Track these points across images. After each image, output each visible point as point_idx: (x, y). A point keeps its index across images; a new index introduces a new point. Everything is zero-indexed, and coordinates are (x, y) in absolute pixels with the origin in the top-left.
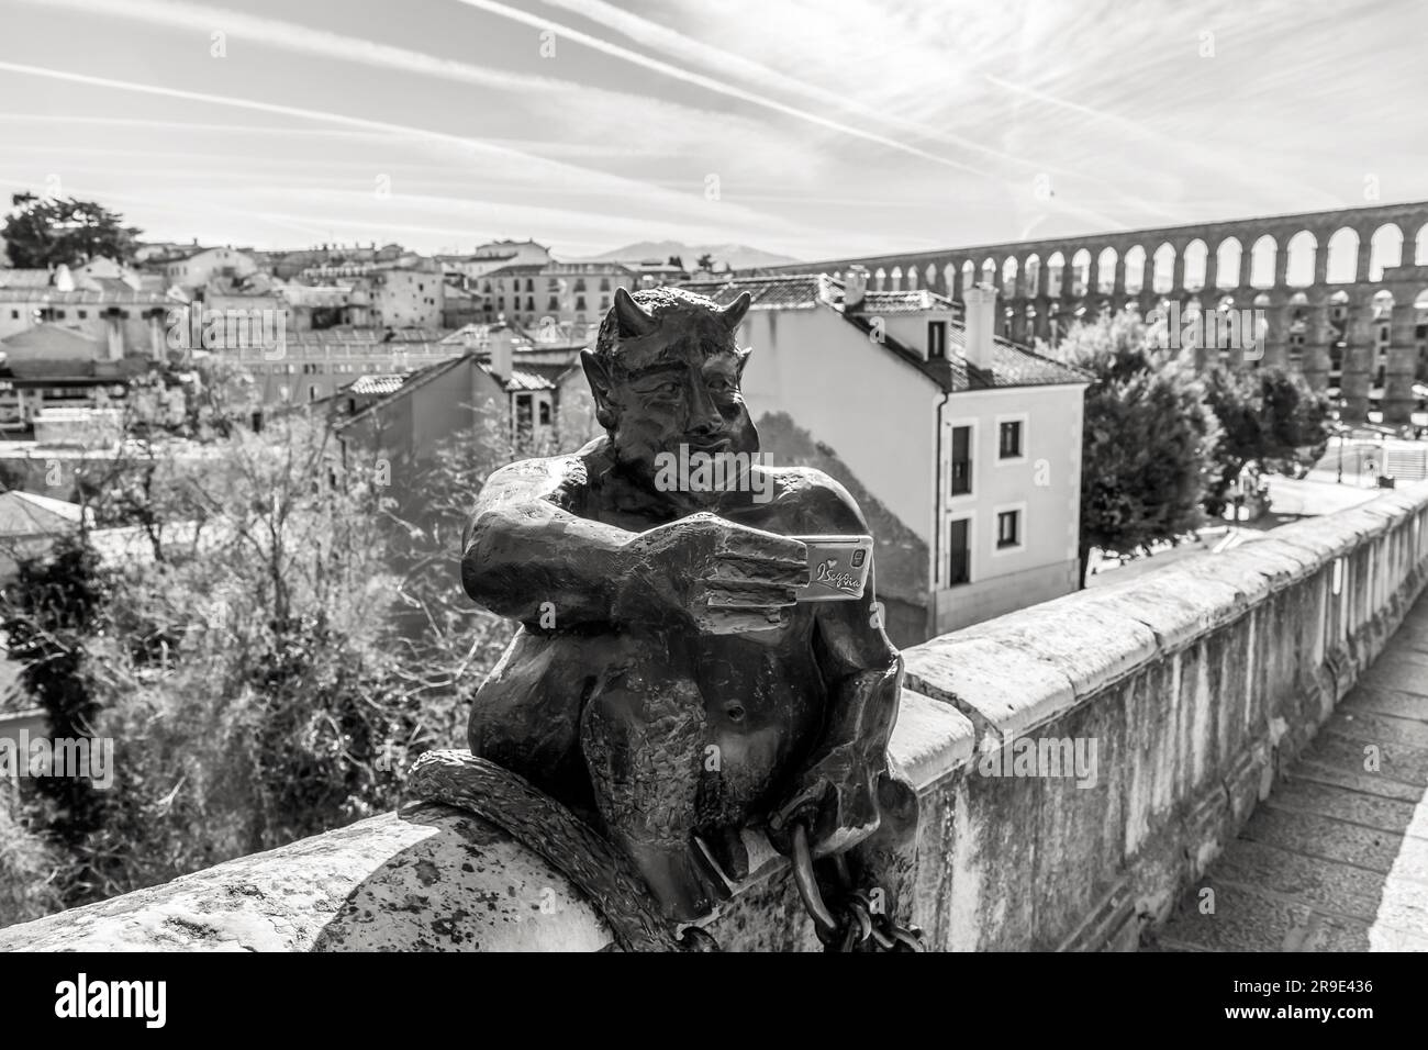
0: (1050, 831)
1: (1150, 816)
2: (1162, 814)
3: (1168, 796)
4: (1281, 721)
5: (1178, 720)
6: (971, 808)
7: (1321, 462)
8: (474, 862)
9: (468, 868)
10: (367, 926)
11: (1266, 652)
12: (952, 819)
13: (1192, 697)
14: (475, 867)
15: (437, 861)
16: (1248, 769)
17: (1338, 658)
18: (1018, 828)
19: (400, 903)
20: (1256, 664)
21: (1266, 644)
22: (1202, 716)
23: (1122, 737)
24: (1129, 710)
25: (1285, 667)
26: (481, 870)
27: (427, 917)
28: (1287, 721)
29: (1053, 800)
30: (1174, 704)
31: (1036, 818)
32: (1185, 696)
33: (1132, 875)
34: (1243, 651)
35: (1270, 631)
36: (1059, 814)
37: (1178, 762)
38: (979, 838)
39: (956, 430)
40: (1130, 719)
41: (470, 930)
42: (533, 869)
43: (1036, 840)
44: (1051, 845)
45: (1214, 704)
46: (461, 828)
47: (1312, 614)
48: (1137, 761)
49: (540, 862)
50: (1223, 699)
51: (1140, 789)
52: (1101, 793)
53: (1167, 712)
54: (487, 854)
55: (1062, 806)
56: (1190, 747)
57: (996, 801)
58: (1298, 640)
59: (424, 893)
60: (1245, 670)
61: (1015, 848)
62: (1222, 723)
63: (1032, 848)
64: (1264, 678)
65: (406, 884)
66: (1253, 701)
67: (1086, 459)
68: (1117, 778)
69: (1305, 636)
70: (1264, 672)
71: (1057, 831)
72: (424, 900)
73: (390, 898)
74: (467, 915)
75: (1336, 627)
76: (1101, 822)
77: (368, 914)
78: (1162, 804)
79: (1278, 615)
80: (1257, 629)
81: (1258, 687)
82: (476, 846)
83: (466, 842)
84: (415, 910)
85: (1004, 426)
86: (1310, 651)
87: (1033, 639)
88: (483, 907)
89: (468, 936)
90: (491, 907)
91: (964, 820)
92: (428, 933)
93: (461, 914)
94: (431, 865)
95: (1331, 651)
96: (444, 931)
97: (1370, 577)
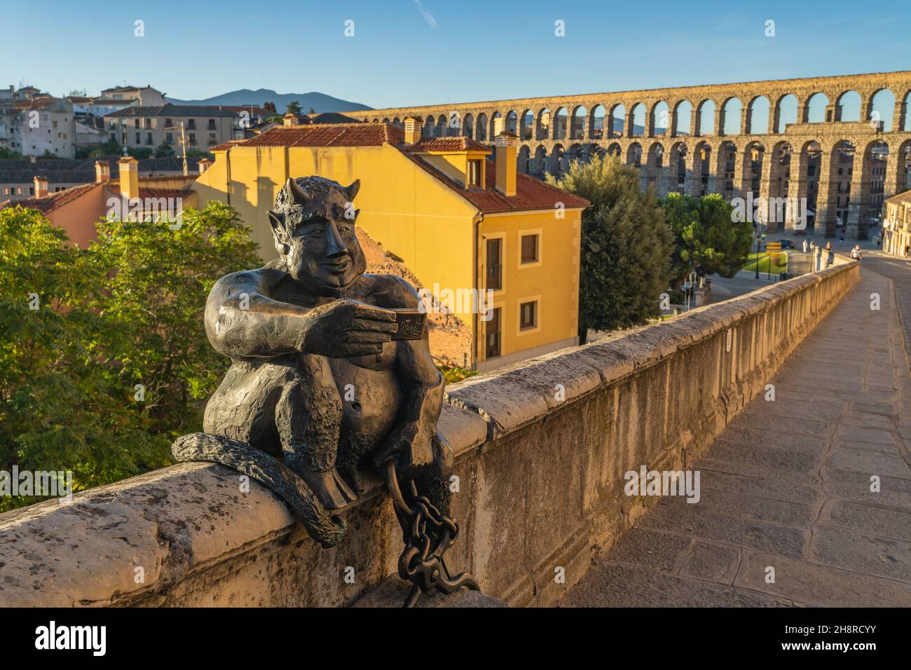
0: (535, 491)
1: (599, 487)
2: (608, 487)
3: (611, 476)
4: (689, 432)
5: (617, 429)
6: (486, 473)
8: (222, 483)
9: (219, 486)
10: (177, 509)
11: (678, 388)
12: (475, 479)
13: (627, 415)
15: (203, 482)
16: (664, 461)
17: (728, 394)
18: (515, 488)
19: (190, 500)
20: (671, 396)
21: (679, 383)
22: (634, 427)
23: (581, 437)
24: (585, 421)
25: (692, 398)
26: (226, 487)
27: (205, 505)
28: (692, 433)
29: (537, 472)
30: (615, 419)
31: (526, 482)
32: (622, 413)
33: (587, 521)
34: (662, 387)
35: (681, 375)
36: (541, 482)
37: (618, 455)
38: (491, 491)
39: (489, 242)
40: (586, 426)
41: (227, 511)
43: (526, 496)
44: (537, 499)
45: (642, 420)
47: (711, 365)
48: (591, 452)
50: (648, 418)
51: (593, 470)
52: (567, 471)
53: (610, 424)
54: (228, 480)
55: (543, 477)
56: (626, 446)
57: (502, 471)
58: (701, 382)
59: (201, 496)
60: (663, 399)
61: (513, 499)
62: (647, 432)
63: (524, 500)
64: (677, 405)
65: (191, 492)
66: (669, 419)
67: (583, 263)
68: (578, 463)
69: (705, 378)
70: (678, 401)
71: (539, 492)
72: (201, 499)
73: (185, 498)
75: (728, 374)
76: (567, 488)
77: (176, 504)
78: (607, 481)
79: (687, 364)
80: (671, 373)
81: (673, 411)
82: (221, 477)
84: (198, 502)
85: (525, 237)
86: (710, 389)
87: (525, 376)
88: (232, 502)
89: (227, 513)
90: (236, 502)
91: (482, 480)
92: (208, 511)
93: (221, 505)
94: (200, 484)
95: (725, 389)
96: (215, 511)
97: (753, 341)
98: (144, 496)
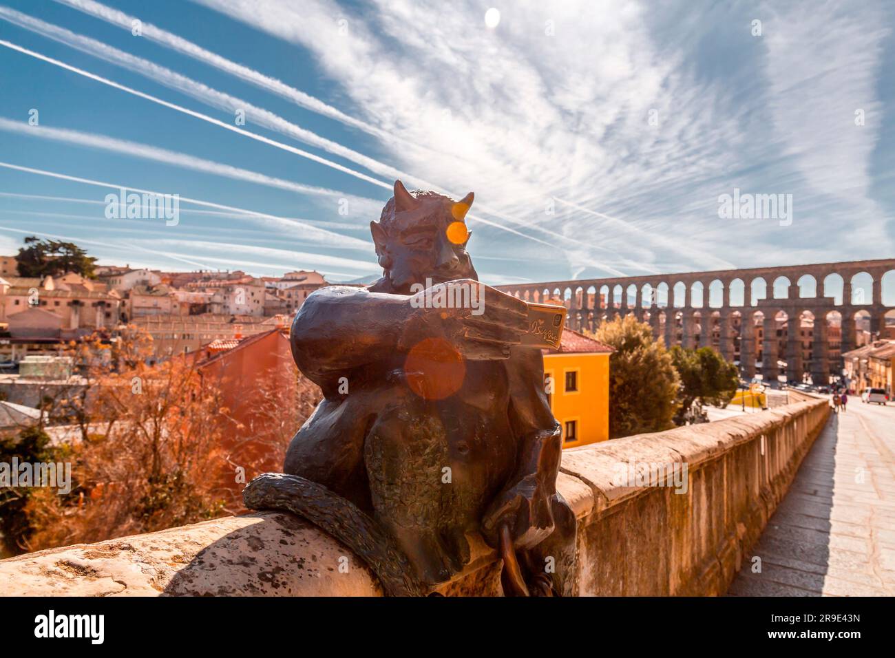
0: (630, 572)
1: (681, 574)
2: (688, 572)
3: (689, 562)
4: (742, 525)
5: (692, 514)
6: (588, 549)
7: (733, 400)
8: (288, 539)
9: (283, 542)
10: (211, 573)
11: (732, 482)
12: (578, 555)
13: (699, 502)
14: (289, 542)
15: (262, 536)
16: (729, 551)
17: (766, 493)
18: (613, 568)
19: (235, 560)
20: (728, 489)
21: (732, 478)
22: (704, 514)
23: (665, 519)
24: (668, 503)
25: (741, 493)
26: (292, 544)
27: (254, 570)
28: (745, 526)
29: (631, 552)
30: (690, 504)
31: (623, 562)
32: (695, 500)
34: (722, 480)
35: (733, 471)
36: (635, 563)
37: (693, 541)
38: (593, 571)
40: (669, 509)
41: (284, 580)
42: (329, 546)
43: (623, 578)
44: (631, 582)
45: (710, 508)
46: (278, 520)
47: (753, 466)
48: (673, 536)
49: (333, 542)
50: (714, 507)
51: (675, 554)
52: (656, 553)
53: (687, 508)
54: (297, 535)
55: (636, 558)
56: (699, 533)
57: (601, 548)
58: (747, 478)
59: (253, 555)
60: (723, 490)
61: (612, 581)
62: (714, 521)
63: (621, 582)
64: (732, 498)
65: (240, 549)
66: (728, 511)
67: (611, 393)
68: (663, 545)
69: (750, 476)
70: (732, 494)
71: (634, 574)
72: (253, 559)
73: (228, 556)
74: (283, 570)
75: (764, 475)
76: (656, 572)
77: (212, 565)
78: (686, 567)
79: (737, 461)
80: (727, 468)
81: (729, 503)
82: (289, 530)
83: (282, 527)
84: (246, 565)
85: (568, 373)
86: (753, 486)
87: (616, 451)
88: (295, 566)
89: (284, 583)
90: (300, 567)
91: (585, 557)
92: (256, 579)
93: (279, 569)
94: (258, 539)
95: (762, 489)
96: (268, 580)
97: (777, 449)
98: (169, 550)
